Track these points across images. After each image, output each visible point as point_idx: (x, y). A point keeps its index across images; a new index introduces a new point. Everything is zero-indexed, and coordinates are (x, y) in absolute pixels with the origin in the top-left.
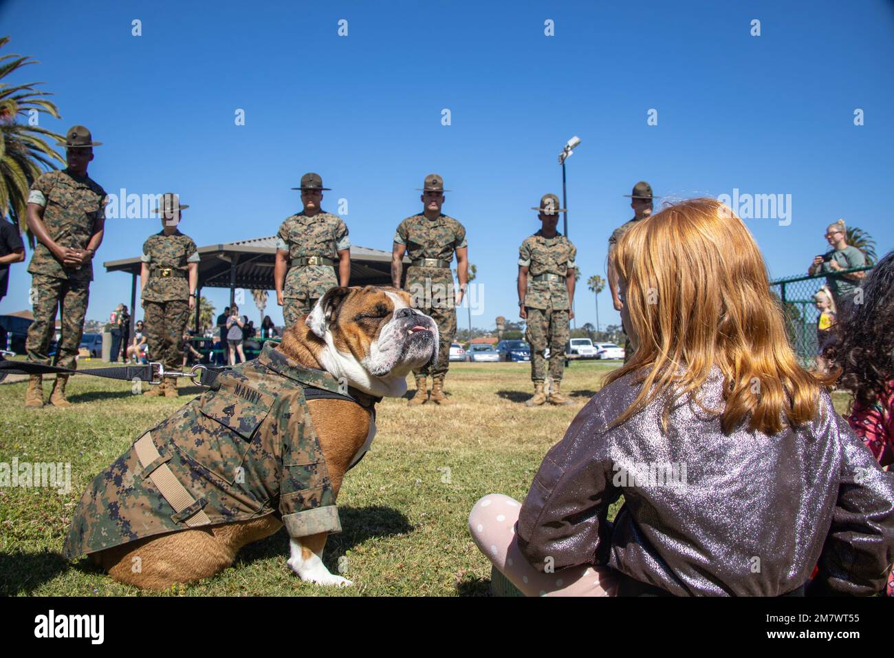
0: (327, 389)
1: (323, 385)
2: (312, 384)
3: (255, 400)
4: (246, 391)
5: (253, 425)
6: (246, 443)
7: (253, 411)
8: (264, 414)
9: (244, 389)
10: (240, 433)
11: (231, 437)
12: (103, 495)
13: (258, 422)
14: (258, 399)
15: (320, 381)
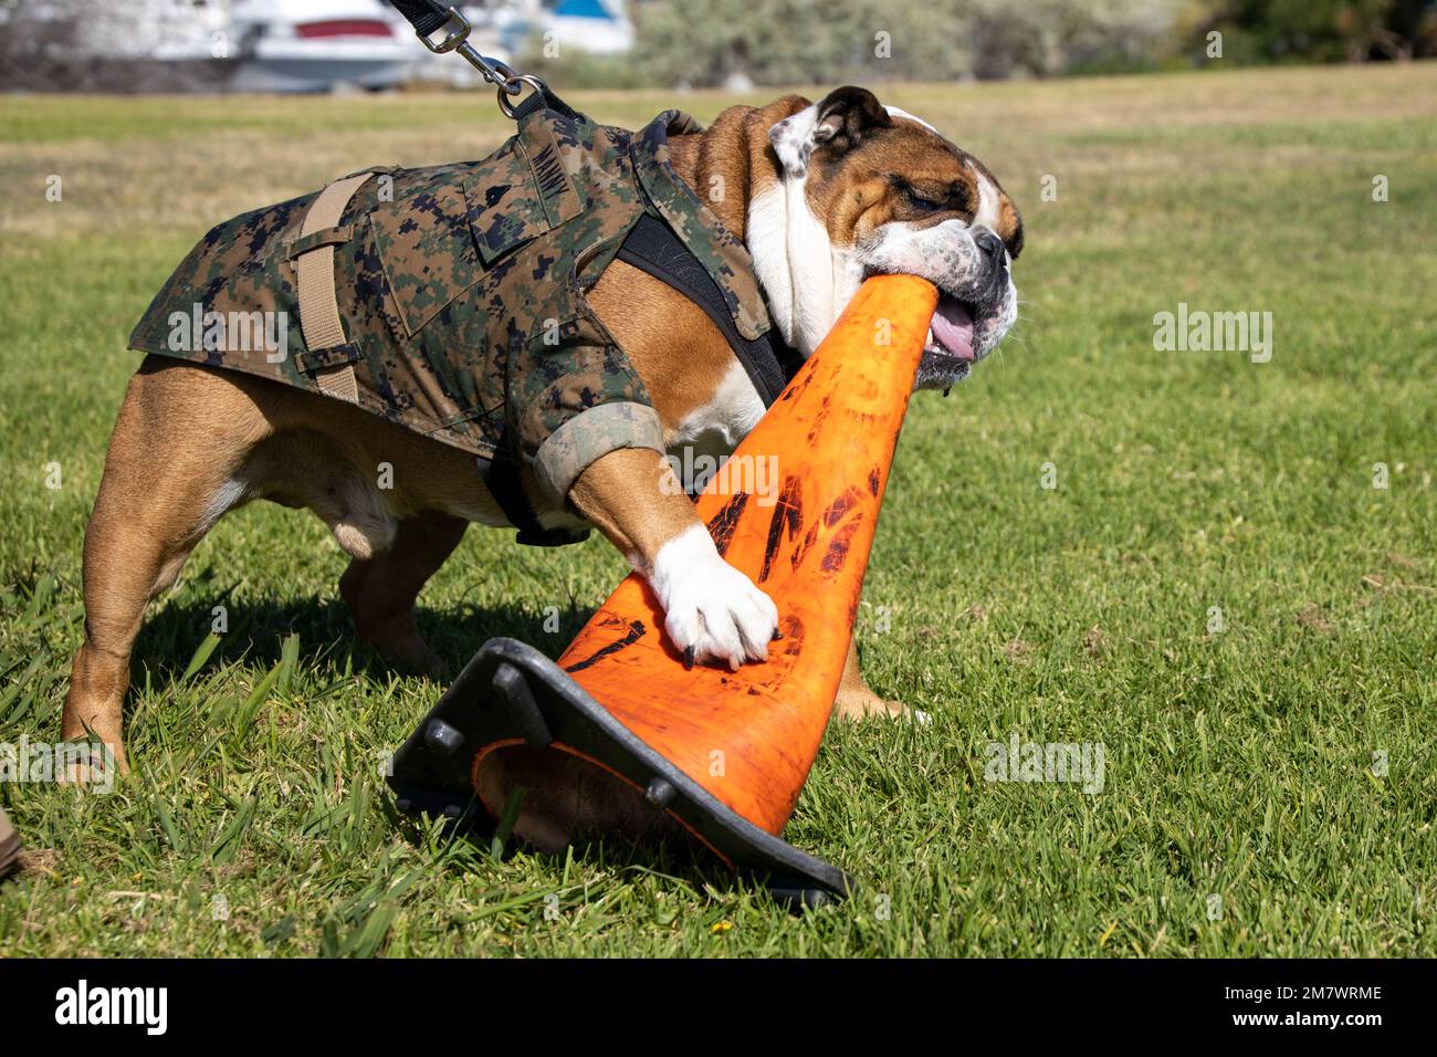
0: (686, 239)
1: (684, 229)
2: (665, 212)
3: (553, 190)
4: (553, 165)
5: (509, 241)
6: (481, 270)
7: (528, 211)
8: (543, 227)
9: (551, 162)
10: (480, 245)
11: (465, 245)
12: (221, 252)
13: (521, 237)
14: (559, 192)
15: (684, 216)
